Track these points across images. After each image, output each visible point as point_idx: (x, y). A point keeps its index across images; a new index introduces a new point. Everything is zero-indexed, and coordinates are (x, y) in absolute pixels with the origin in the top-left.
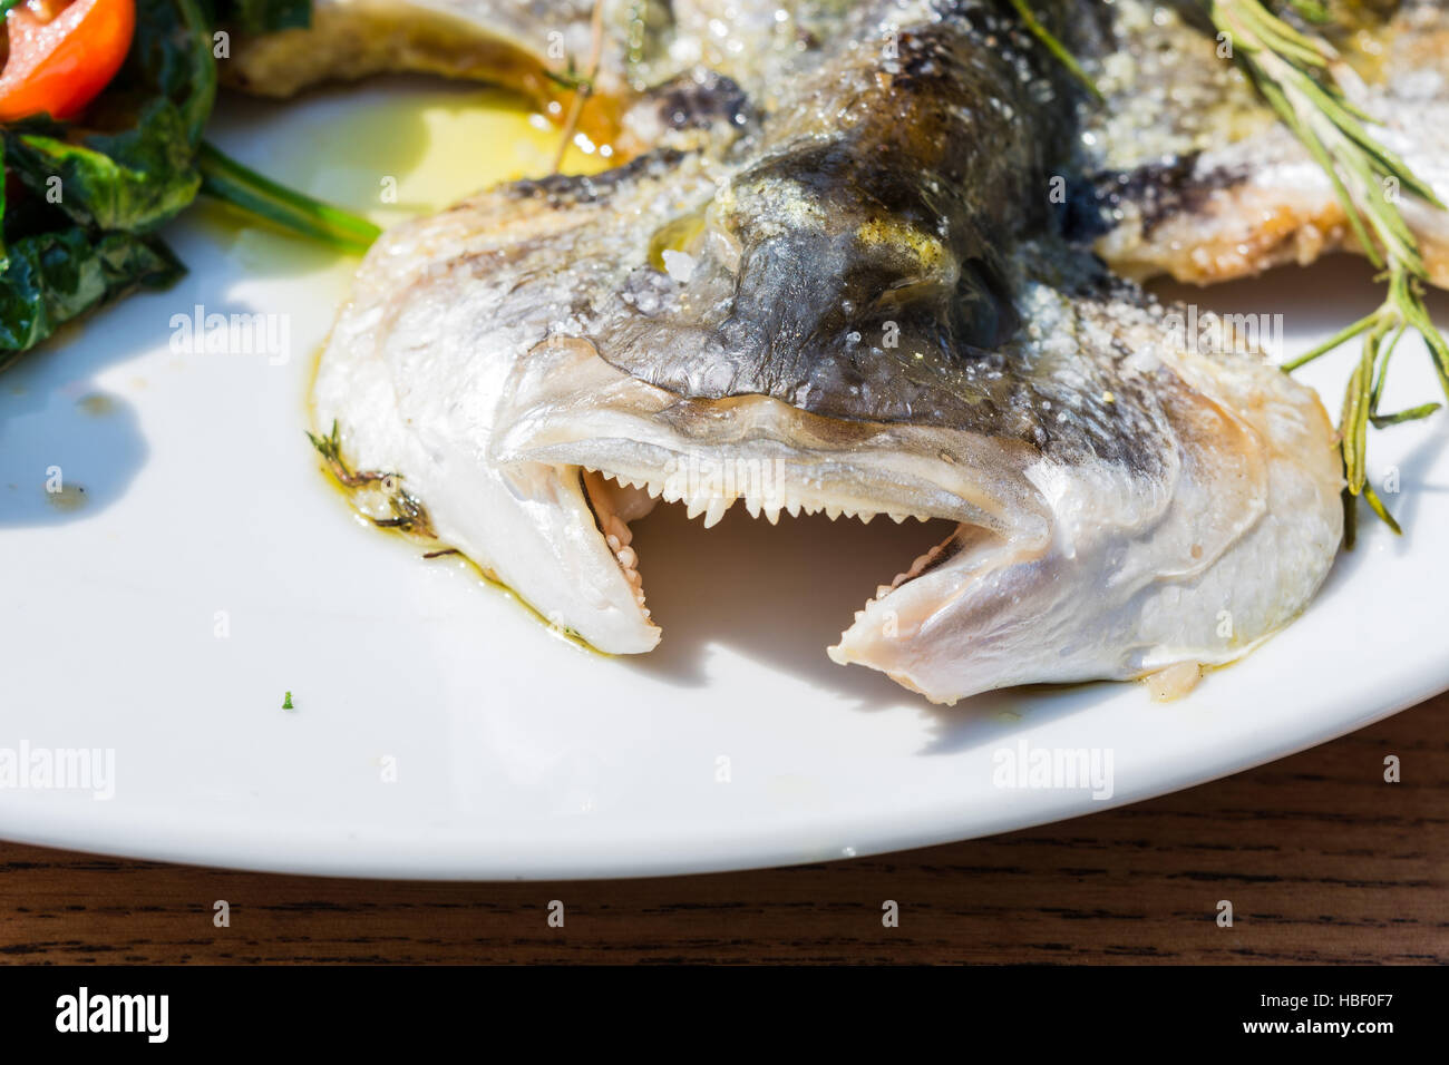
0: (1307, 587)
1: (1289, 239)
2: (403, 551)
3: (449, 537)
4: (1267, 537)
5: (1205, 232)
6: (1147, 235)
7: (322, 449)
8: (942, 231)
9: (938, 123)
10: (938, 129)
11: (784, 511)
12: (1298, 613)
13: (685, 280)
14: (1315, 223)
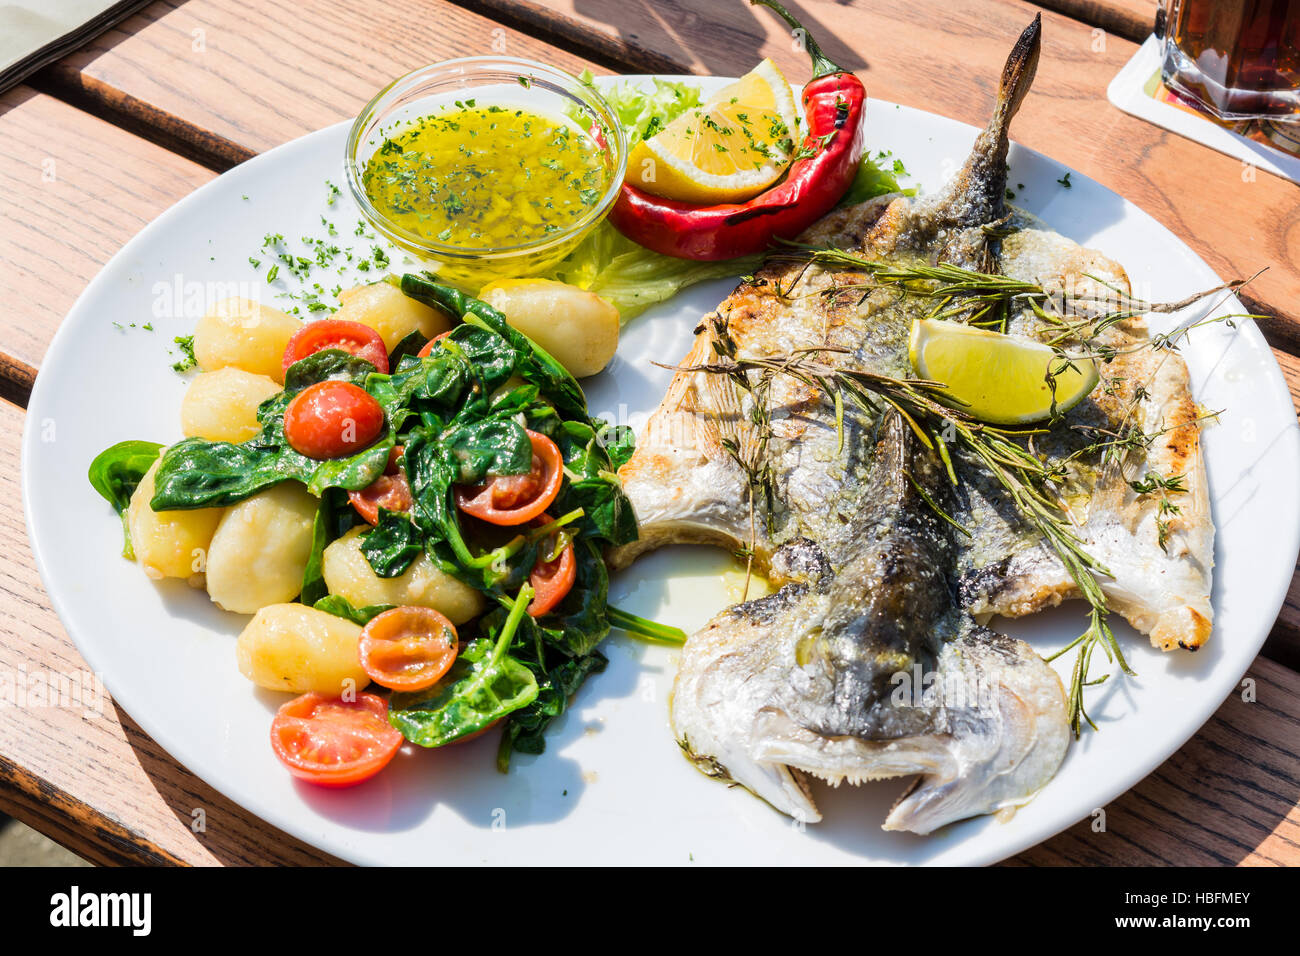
0: (1056, 766)
1: (1049, 598)
2: (720, 787)
3: (737, 780)
4: (1039, 750)
5: (1015, 597)
6: (991, 602)
7: (682, 747)
8: (906, 650)
9: (902, 595)
10: (902, 598)
11: (861, 781)
12: (1053, 777)
13: (813, 675)
14: (1058, 591)
